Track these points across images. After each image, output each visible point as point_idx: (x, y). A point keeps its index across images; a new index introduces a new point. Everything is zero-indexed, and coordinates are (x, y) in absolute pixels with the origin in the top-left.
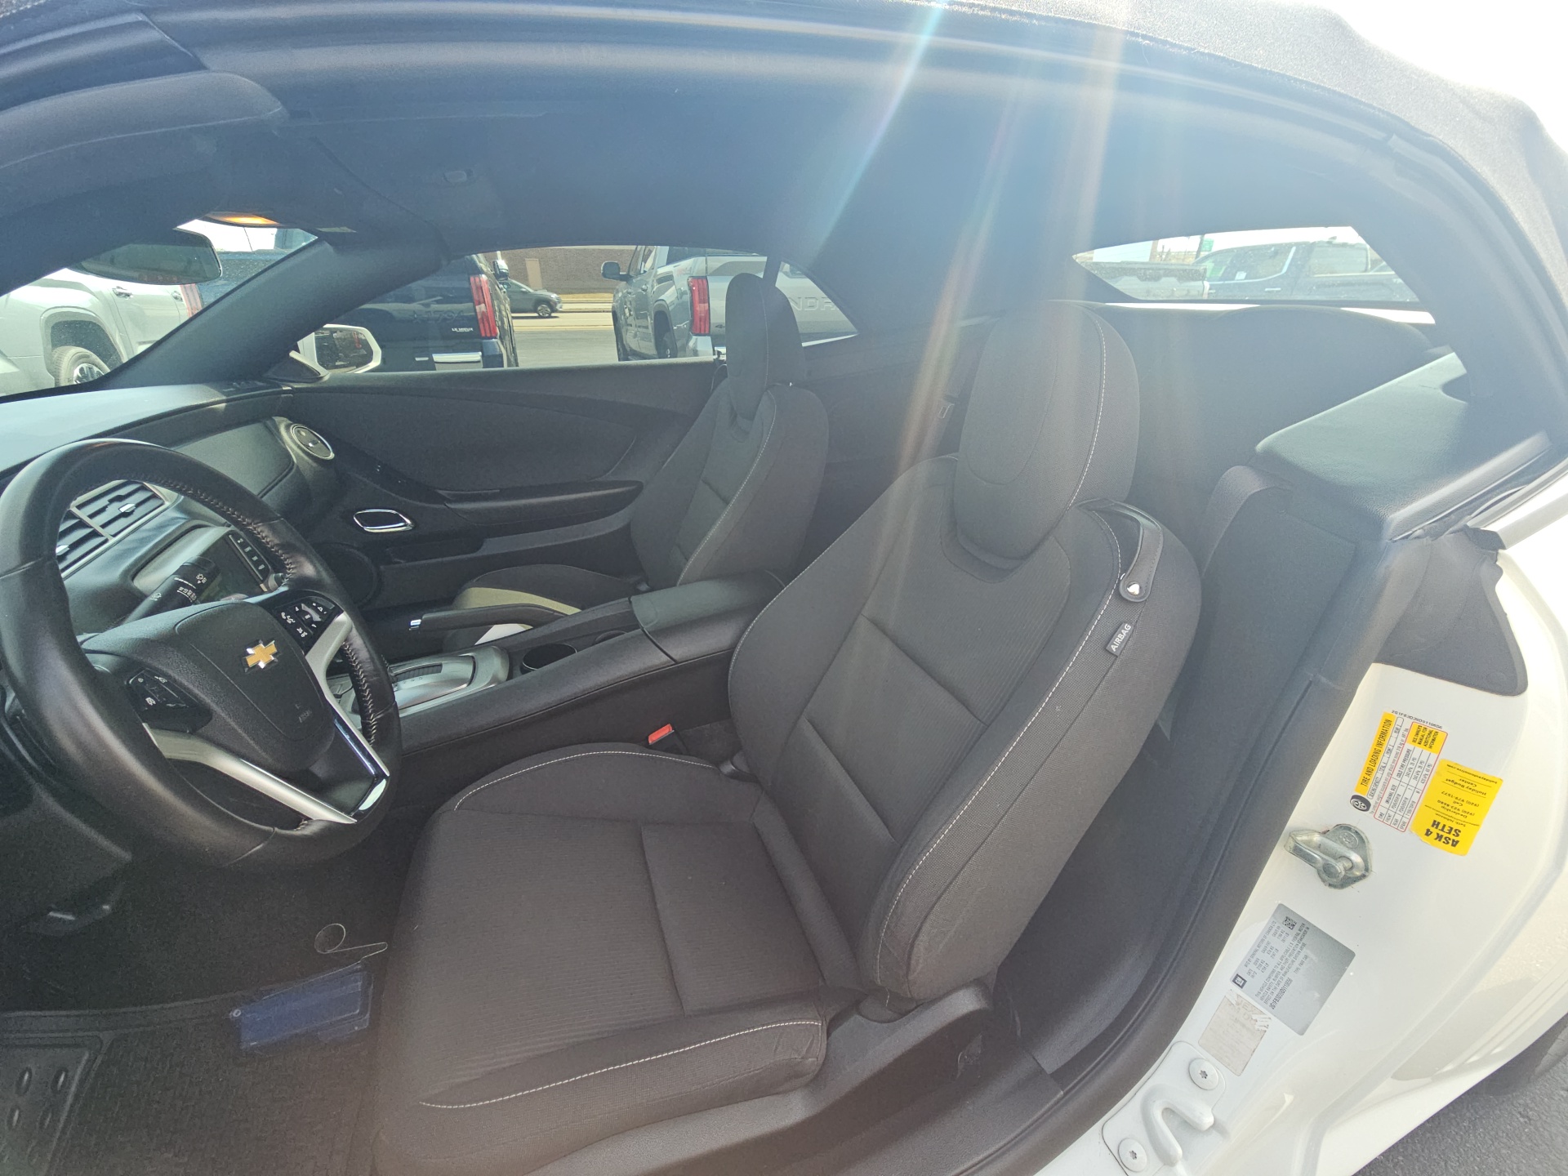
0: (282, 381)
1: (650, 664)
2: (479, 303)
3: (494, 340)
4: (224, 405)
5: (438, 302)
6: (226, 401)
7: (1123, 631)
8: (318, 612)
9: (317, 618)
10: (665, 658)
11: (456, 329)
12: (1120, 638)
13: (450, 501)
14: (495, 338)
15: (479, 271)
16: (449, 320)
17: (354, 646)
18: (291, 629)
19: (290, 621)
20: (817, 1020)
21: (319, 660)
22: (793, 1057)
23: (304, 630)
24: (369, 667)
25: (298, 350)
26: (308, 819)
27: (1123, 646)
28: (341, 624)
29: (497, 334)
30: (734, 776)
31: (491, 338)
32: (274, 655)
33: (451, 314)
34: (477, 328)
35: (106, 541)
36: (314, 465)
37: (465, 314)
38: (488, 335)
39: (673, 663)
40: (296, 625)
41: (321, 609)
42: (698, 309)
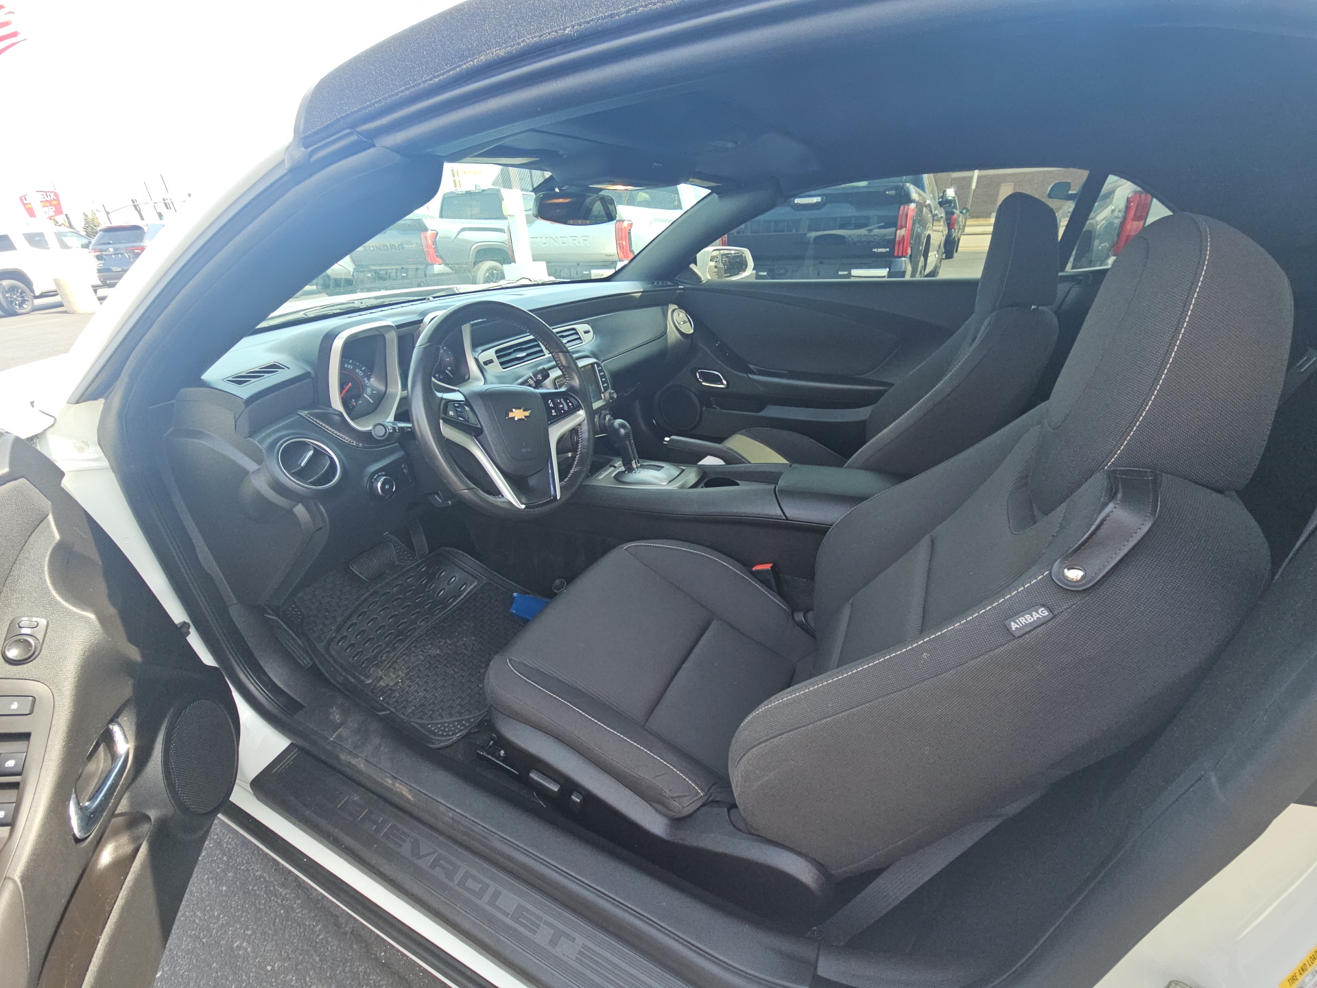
0: (681, 282)
1: (766, 512)
2: (901, 228)
3: (903, 259)
4: (640, 294)
5: (880, 228)
6: (642, 292)
7: (1034, 613)
8: (568, 405)
9: (566, 408)
10: (780, 512)
11: (876, 250)
12: (1027, 619)
13: (754, 374)
14: (904, 257)
15: (910, 201)
16: (873, 242)
17: (582, 430)
18: (549, 409)
19: (551, 405)
20: (702, 790)
21: (556, 432)
22: (664, 789)
23: (555, 412)
24: (585, 443)
25: (696, 264)
26: (503, 496)
27: (1027, 630)
28: (579, 416)
29: (907, 253)
30: (801, 625)
31: (901, 257)
32: (525, 417)
33: (876, 237)
34: (892, 249)
35: (544, 355)
36: (679, 335)
37: (887, 238)
38: (900, 255)
39: (785, 518)
40: (552, 408)
41: (570, 404)
42: (1129, 227)
